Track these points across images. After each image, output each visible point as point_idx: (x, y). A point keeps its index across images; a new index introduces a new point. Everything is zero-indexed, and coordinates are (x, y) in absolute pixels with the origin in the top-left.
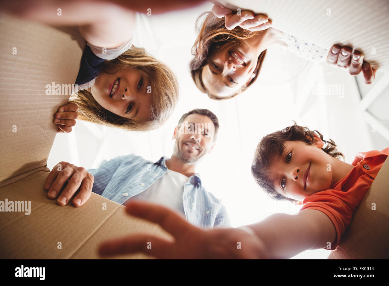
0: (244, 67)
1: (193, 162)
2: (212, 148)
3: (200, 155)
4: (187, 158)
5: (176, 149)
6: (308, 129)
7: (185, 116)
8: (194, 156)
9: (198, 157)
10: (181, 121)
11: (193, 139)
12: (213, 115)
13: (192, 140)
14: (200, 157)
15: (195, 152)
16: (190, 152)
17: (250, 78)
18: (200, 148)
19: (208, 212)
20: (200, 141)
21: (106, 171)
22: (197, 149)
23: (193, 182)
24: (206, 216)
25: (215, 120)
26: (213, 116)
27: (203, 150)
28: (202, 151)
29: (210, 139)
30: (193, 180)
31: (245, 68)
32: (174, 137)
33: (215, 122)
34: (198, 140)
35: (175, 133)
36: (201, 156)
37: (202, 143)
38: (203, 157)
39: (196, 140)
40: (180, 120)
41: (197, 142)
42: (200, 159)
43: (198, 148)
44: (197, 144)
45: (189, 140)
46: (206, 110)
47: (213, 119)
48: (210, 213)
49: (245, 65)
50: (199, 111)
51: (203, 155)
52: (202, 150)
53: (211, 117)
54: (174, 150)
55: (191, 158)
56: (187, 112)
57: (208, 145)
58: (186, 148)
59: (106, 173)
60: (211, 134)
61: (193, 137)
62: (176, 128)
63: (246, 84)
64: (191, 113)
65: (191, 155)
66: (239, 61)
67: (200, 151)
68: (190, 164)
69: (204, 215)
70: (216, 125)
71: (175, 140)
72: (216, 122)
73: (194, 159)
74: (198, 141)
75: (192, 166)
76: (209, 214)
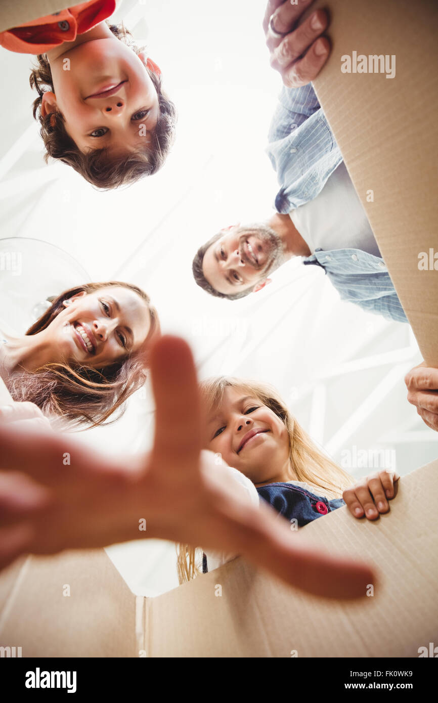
0: (80, 321)
1: (267, 231)
2: (230, 227)
3: (251, 232)
4: (269, 242)
5: (276, 265)
6: (42, 130)
7: (232, 298)
8: (258, 238)
9: (254, 232)
10: (243, 295)
11: (242, 262)
12: (195, 271)
13: (244, 261)
14: (253, 230)
15: (253, 242)
16: (259, 248)
17: (73, 301)
18: (242, 242)
19: (293, 151)
20: (236, 251)
21: (392, 309)
22: (247, 242)
23: (286, 204)
24: (298, 147)
25: (198, 261)
26: (196, 268)
27: (241, 235)
28: (243, 236)
29: (222, 244)
30: (285, 206)
31: (79, 319)
32: (267, 282)
33: (200, 259)
34: (237, 255)
35: (263, 285)
36: (250, 230)
37: (235, 246)
38: (249, 227)
39: (240, 256)
40: (241, 297)
41: (240, 253)
42: (255, 227)
43: (245, 244)
44: (242, 250)
45: (248, 265)
46: (199, 284)
47: (199, 265)
48: (290, 148)
49: (76, 323)
50: (209, 290)
51: (246, 230)
52: (241, 237)
53: (199, 270)
54: (279, 265)
55: (264, 239)
56: (225, 300)
57: (231, 236)
58: (260, 257)
59: (394, 308)
60: (216, 248)
61: (241, 264)
62: (256, 291)
63: (82, 294)
64: (221, 295)
65: (260, 242)
66: (86, 333)
67: (246, 239)
68: (272, 231)
69: (301, 151)
70: (201, 255)
71: (268, 278)
72: (198, 259)
73: (262, 234)
74: (238, 253)
75: (272, 227)
76: (294, 148)
